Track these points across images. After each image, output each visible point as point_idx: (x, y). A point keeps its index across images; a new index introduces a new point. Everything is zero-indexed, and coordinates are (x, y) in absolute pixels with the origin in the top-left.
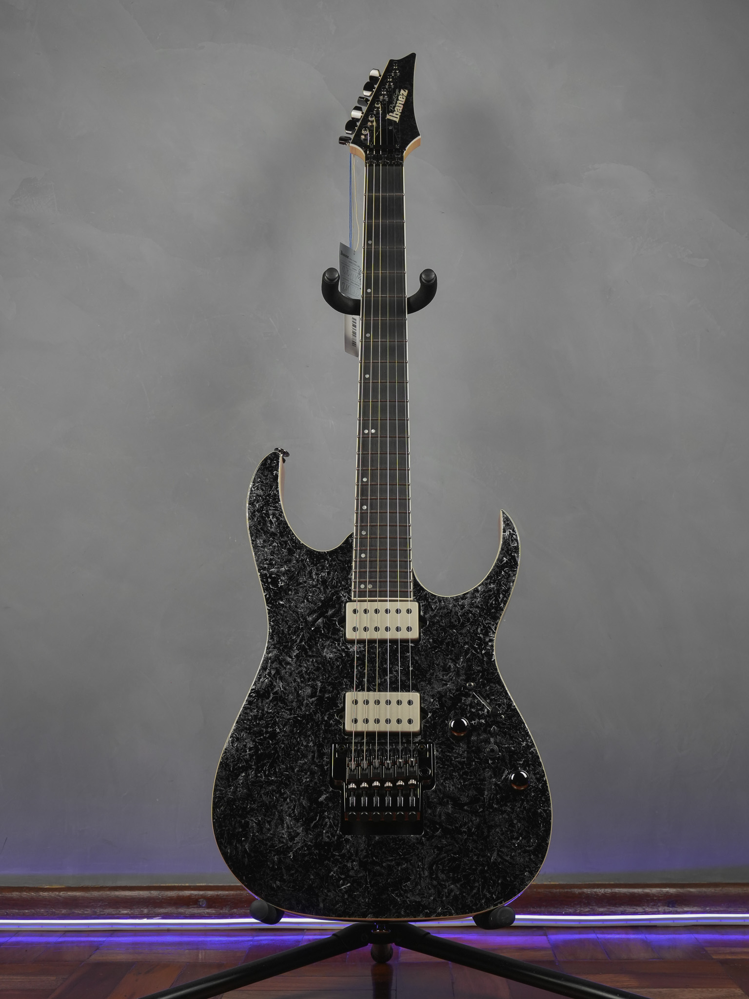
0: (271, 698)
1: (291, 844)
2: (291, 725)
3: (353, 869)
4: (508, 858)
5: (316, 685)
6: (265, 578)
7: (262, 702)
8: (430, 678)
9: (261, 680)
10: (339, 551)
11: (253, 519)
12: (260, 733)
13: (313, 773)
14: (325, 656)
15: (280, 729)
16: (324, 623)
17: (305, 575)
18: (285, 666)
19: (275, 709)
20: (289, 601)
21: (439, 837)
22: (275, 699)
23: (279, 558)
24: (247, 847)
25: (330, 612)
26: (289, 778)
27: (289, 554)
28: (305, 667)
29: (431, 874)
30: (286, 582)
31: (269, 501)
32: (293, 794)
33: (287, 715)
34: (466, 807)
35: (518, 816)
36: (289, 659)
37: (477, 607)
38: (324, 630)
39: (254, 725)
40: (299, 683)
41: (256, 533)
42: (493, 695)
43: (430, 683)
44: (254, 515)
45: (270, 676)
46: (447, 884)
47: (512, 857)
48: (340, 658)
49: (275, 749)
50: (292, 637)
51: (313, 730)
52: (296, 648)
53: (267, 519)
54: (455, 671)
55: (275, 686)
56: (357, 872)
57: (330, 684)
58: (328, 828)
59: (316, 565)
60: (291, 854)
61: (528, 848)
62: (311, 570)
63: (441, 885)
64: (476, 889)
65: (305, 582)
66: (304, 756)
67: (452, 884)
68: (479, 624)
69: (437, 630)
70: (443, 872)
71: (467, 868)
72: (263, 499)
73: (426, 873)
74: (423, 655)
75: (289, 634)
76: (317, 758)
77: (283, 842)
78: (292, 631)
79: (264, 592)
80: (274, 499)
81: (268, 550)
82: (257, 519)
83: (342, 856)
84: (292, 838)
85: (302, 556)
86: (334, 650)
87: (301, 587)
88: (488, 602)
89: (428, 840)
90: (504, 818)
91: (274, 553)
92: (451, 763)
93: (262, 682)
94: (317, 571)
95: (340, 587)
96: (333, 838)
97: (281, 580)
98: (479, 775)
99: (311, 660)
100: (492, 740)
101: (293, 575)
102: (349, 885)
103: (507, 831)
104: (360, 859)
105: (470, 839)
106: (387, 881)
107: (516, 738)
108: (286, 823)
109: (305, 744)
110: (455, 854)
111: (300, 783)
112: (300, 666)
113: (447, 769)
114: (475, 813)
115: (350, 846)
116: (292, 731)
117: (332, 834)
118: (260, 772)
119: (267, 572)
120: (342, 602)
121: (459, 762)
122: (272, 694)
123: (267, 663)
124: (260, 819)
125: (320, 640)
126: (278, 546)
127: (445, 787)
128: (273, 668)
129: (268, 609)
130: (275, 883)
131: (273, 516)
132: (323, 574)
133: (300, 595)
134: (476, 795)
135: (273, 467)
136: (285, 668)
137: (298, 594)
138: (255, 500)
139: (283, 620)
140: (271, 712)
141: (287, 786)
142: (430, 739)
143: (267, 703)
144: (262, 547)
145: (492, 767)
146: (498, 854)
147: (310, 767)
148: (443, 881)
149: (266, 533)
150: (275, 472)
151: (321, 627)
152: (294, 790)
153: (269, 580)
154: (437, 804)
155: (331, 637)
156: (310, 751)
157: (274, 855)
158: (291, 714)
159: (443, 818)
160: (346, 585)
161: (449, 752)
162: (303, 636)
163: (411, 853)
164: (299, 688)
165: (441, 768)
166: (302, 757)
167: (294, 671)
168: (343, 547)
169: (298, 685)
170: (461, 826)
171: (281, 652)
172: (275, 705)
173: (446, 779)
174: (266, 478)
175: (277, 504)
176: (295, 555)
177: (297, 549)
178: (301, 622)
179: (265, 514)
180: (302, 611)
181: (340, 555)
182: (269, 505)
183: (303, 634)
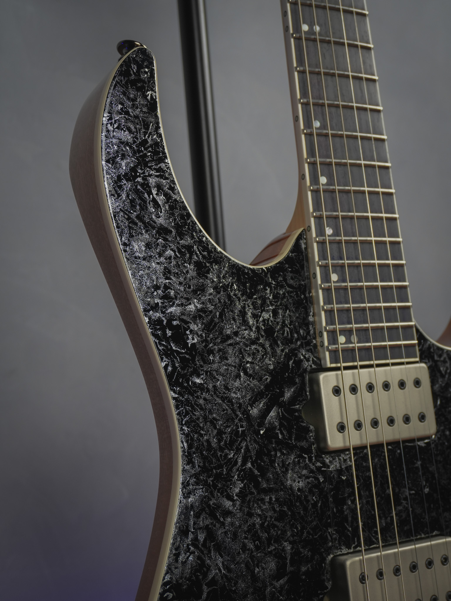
5: (283, 550)
6: (159, 329)
9: (181, 558)
10: (287, 266)
11: (119, 195)
14: (291, 488)
16: (281, 418)
17: (234, 319)
18: (222, 519)
20: (210, 375)
22: (212, 597)
23: (180, 283)
25: (288, 395)
27: (198, 274)
28: (259, 515)
30: (201, 335)
31: (145, 156)
36: (228, 504)
38: (282, 433)
40: (252, 552)
41: (130, 228)
44: (120, 187)
45: (196, 546)
48: (315, 486)
50: (226, 455)
52: (238, 476)
53: (146, 195)
55: (209, 568)
57: (306, 543)
59: (251, 298)
62: (244, 307)
65: (236, 334)
72: (134, 152)
75: (221, 449)
78: (226, 441)
79: (162, 359)
80: (156, 153)
81: (158, 266)
82: (128, 196)
85: (224, 277)
86: (304, 472)
87: (231, 345)
91: (170, 272)
93: (184, 563)
94: (255, 308)
95: (297, 340)
97: (191, 331)
99: (267, 499)
101: (212, 320)
112: (250, 515)
119: (161, 315)
120: (305, 370)
122: (205, 587)
123: (187, 518)
125: (279, 454)
126: (176, 257)
128: (200, 529)
129: (174, 398)
131: (158, 191)
132: (266, 315)
133: (230, 361)
135: (143, 81)
136: (223, 524)
137: (227, 359)
139: (205, 418)
149: (149, 226)
150: (149, 93)
151: (276, 427)
153: (169, 333)
155: (295, 446)
160: (306, 337)
162: (247, 450)
164: (253, 562)
167: (240, 526)
168: (292, 258)
169: (252, 557)
171: (210, 488)
174: (133, 105)
175: (163, 165)
176: (210, 275)
177: (211, 263)
178: (240, 420)
179: (142, 185)
180: (239, 395)
181: (289, 275)
182: (146, 165)
183: (247, 446)
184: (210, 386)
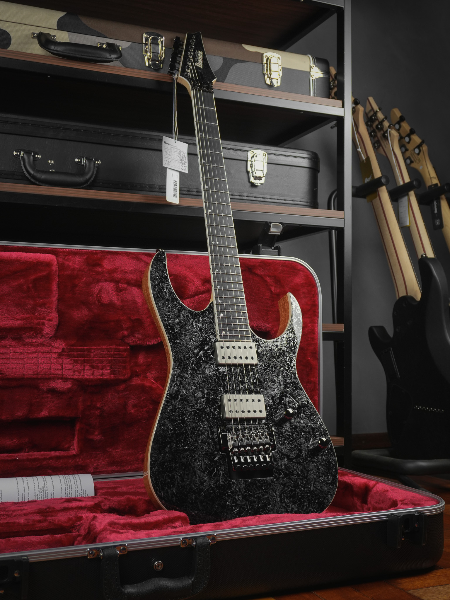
0: (179, 399)
1: (202, 487)
2: (193, 415)
3: (239, 500)
4: (319, 488)
5: (204, 391)
6: (166, 326)
7: (174, 402)
8: (266, 387)
9: (172, 388)
11: (155, 290)
12: (176, 420)
13: (209, 444)
14: (207, 374)
15: (187, 418)
16: (204, 354)
17: (189, 325)
18: (185, 379)
19: (182, 405)
20: (181, 340)
21: (283, 478)
22: (181, 399)
23: (173, 314)
24: (174, 491)
25: (206, 348)
26: (196, 447)
27: (178, 312)
28: (197, 380)
29: (281, 500)
30: (179, 329)
31: (163, 280)
32: (199, 457)
33: (189, 409)
34: (294, 460)
35: (321, 464)
36: (187, 375)
37: (285, 346)
38: (204, 358)
39: (171, 415)
41: (158, 299)
42: (299, 396)
43: (266, 390)
44: (155, 288)
45: (177, 385)
46: (290, 505)
47: (321, 487)
48: (215, 375)
49: (185, 429)
50: (186, 362)
51: (206, 418)
52: (190, 368)
53: (163, 290)
54: (278, 382)
55: (181, 392)
56: (242, 501)
57: (212, 390)
58: (222, 476)
59: (195, 320)
60: (203, 493)
61: (328, 482)
62: (192, 322)
63: (287, 506)
64: (306, 506)
65: (190, 329)
66: (203, 434)
67: (293, 505)
68: (287, 356)
69: (265, 359)
70: (287, 498)
71: (299, 495)
72: (159, 279)
73: (279, 500)
74: (260, 373)
76: (211, 435)
77: (197, 487)
78: (186, 359)
79: (167, 335)
80: (166, 279)
81: (166, 310)
82: (157, 290)
83: (233, 492)
84: (202, 484)
85: (186, 313)
86: (212, 370)
87: (188, 332)
88: (290, 344)
89: (277, 480)
90: (314, 465)
91: (170, 311)
92: (283, 435)
93: (173, 389)
94: (196, 323)
95: (210, 333)
96: (225, 482)
97: (176, 328)
98: (298, 442)
99: (199, 376)
100: (302, 421)
101: (182, 325)
102: (238, 509)
103: (316, 473)
104: (242, 494)
105: (298, 478)
106: (258, 505)
107: (314, 420)
108: (198, 474)
109: (202, 426)
110: (292, 487)
111: (203, 450)
112: (194, 379)
113: (281, 439)
114: (299, 463)
115: (236, 486)
116: (194, 419)
117: (224, 480)
118: (178, 444)
119: (167, 323)
120: (212, 342)
121: (287, 435)
122: (179, 397)
123: (174, 378)
124: (181, 473)
125: (203, 364)
126: (172, 307)
127: (282, 449)
128: (178, 381)
129: (170, 345)
130: (194, 512)
131: (166, 289)
132: (199, 325)
134: (298, 453)
135: (162, 260)
136: (185, 381)
137: (187, 336)
138: (154, 278)
139: (180, 351)
140: (180, 408)
141: (195, 452)
142: (270, 422)
143: (177, 402)
144: (162, 307)
145: (304, 437)
146: (314, 486)
147: (207, 440)
148: (288, 503)
149: (163, 299)
150: (164, 263)
151: (202, 356)
152: (200, 454)
153: (169, 328)
154: (279, 459)
155: (209, 362)
156: (206, 431)
157: (192, 495)
158: (192, 409)
159: (283, 467)
161: (281, 429)
163: (269, 488)
164: (195, 393)
165: (278, 438)
166: (201, 435)
167: (190, 382)
168: (208, 309)
169: (194, 391)
170: (293, 471)
171: (181, 371)
172: (182, 403)
173: (281, 445)
174: (159, 266)
175: (168, 282)
176: (182, 313)
177: (182, 310)
178: (191, 353)
179: (161, 287)
180: (190, 346)
181: (207, 314)
182: (163, 282)
183: (193, 361)
184: (182, 343)
